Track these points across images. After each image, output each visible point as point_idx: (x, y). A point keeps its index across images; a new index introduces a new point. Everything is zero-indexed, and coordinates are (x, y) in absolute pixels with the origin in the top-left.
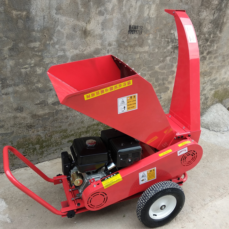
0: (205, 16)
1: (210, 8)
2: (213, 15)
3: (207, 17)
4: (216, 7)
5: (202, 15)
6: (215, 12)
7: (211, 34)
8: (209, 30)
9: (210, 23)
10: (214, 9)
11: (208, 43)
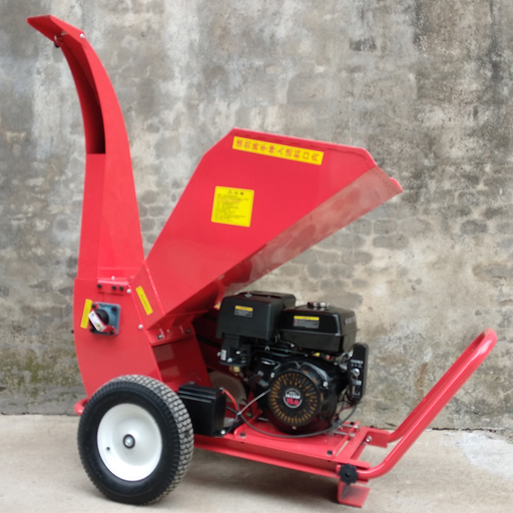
0: (443, 121)
1: (456, 102)
2: (472, 116)
3: (452, 123)
4: (479, 98)
5: (429, 119)
6: (480, 109)
7: (482, 164)
8: (471, 153)
9: (470, 135)
10: (471, 102)
11: (481, 187)
